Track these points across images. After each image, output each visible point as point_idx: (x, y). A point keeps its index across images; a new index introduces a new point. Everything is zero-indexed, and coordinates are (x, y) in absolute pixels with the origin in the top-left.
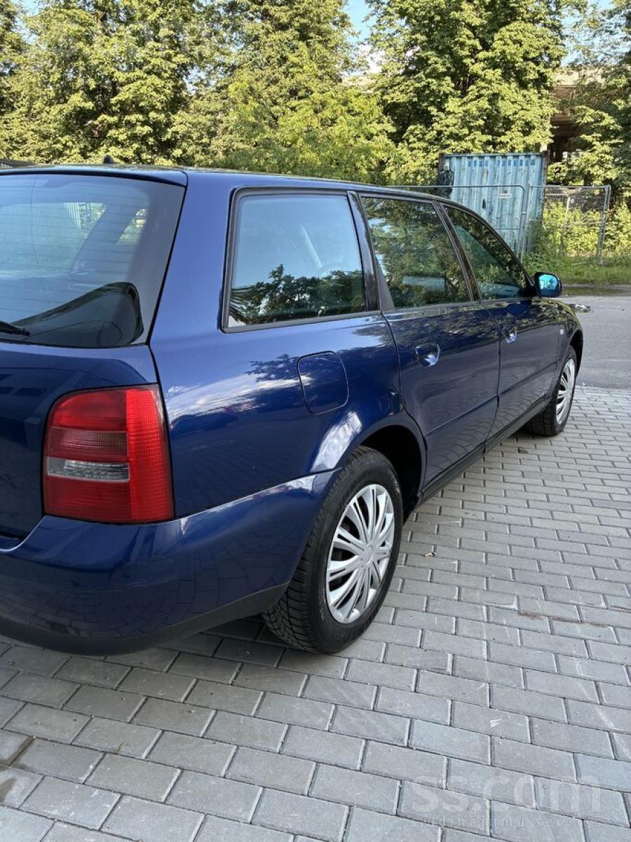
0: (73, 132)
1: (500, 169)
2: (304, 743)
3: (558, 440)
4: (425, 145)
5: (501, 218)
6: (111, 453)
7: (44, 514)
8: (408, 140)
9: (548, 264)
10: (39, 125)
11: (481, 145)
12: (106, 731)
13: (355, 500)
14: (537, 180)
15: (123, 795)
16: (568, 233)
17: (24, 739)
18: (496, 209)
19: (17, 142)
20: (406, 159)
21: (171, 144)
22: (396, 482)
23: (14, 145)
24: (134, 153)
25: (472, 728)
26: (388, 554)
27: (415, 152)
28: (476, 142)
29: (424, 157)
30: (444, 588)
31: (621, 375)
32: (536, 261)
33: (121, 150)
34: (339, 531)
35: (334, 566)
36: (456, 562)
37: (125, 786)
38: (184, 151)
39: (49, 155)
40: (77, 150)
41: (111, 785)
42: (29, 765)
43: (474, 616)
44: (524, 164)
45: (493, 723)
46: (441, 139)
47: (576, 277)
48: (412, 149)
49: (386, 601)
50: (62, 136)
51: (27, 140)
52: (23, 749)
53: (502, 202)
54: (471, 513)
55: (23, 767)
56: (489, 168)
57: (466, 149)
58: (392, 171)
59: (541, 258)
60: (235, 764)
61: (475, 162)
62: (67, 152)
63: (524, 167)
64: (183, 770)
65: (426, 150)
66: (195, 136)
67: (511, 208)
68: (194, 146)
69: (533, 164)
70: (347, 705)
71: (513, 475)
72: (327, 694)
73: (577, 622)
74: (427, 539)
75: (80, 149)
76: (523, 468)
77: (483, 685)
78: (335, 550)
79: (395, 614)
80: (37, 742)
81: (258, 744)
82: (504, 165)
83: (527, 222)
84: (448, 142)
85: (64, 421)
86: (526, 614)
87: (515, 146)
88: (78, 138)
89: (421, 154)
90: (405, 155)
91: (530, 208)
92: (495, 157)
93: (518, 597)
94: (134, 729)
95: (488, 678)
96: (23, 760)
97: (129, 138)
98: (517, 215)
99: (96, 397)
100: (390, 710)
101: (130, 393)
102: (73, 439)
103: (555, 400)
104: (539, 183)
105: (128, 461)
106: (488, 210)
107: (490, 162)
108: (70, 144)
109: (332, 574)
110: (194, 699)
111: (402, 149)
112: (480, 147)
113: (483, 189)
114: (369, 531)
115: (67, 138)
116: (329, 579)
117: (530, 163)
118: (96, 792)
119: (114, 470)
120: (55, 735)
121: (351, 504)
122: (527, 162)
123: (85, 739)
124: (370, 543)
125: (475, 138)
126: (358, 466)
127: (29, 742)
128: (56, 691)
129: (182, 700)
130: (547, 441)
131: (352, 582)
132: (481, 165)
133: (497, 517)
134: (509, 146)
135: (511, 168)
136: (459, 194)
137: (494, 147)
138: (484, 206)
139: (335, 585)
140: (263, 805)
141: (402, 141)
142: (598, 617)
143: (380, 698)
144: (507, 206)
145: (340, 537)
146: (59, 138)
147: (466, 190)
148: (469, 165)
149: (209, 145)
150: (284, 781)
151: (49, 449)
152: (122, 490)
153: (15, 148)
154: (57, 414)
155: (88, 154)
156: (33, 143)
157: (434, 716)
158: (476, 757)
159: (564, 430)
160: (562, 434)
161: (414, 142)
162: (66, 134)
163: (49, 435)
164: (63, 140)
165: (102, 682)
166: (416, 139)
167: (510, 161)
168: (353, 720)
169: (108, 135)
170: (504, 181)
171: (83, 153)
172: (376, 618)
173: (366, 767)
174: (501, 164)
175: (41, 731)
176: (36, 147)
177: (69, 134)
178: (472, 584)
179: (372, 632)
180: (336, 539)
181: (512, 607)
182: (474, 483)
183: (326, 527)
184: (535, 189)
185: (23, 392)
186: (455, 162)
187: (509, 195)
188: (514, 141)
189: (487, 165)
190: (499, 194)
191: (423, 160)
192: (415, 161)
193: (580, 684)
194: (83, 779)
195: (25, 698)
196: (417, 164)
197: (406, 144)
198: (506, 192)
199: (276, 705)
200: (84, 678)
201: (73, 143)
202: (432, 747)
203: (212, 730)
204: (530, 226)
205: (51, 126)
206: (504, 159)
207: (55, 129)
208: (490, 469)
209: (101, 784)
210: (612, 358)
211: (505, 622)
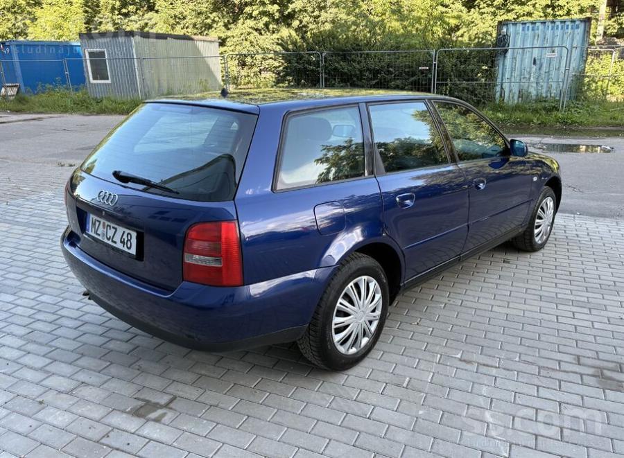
0: (219, 9)
1: (549, 32)
2: (313, 411)
3: (538, 256)
4: (493, 10)
5: (548, 72)
6: (214, 253)
7: (183, 280)
8: (479, 6)
9: (588, 110)
10: (195, 5)
11: (542, 8)
12: (211, 397)
13: (352, 284)
14: (581, 41)
15: (218, 424)
16: (616, 80)
17: (172, 397)
18: (544, 65)
19: (179, 18)
20: (476, 22)
21: (291, 16)
22: (383, 276)
23: (178, 20)
24: (264, 24)
25: (407, 413)
26: (378, 318)
27: (484, 16)
28: (537, 6)
29: (492, 20)
30: (417, 342)
31: (614, 206)
32: (577, 107)
33: (255, 22)
34: (340, 300)
35: (337, 320)
36: (431, 329)
37: (219, 420)
38: (301, 22)
39: (202, 27)
40: (222, 24)
41: (212, 419)
42: (174, 407)
43: (431, 359)
44: (570, 27)
45: (421, 412)
46: (507, 4)
47: (610, 121)
48: (482, 14)
49: (376, 346)
50: (211, 13)
51: (186, 16)
52: (171, 401)
53: (550, 60)
54: (452, 300)
55: (171, 408)
56: (540, 32)
57: (528, 13)
58: (465, 32)
59: (582, 105)
60: (275, 417)
61: (528, 27)
62: (215, 25)
63: (570, 30)
64: (248, 416)
65: (494, 14)
66: (310, 9)
67: (558, 64)
68: (308, 18)
69: (578, 27)
70: (341, 397)
71: (493, 278)
72: (331, 392)
73: (496, 367)
74: (417, 314)
75: (224, 23)
76: (501, 273)
77: (422, 394)
78: (338, 311)
79: (383, 354)
80: (178, 399)
81: (289, 409)
82: (552, 29)
83: (570, 75)
84: (512, 7)
85: (193, 236)
86: (465, 361)
87: (571, 8)
88: (223, 13)
89: (490, 17)
90: (476, 19)
91: (573, 65)
92: (545, 23)
93: (463, 351)
94: (227, 397)
95: (426, 390)
96: (171, 405)
97: (260, 13)
98: (563, 69)
99: (208, 225)
100: (364, 401)
101: (224, 225)
102: (196, 245)
103: (531, 226)
104: (583, 44)
105: (221, 256)
106: (538, 66)
107: (541, 27)
108: (217, 19)
109: (336, 324)
110: (259, 387)
111: (474, 14)
112: (541, 10)
113: (534, 49)
114: (361, 303)
115: (214, 14)
116: (334, 327)
117: (575, 27)
118: (205, 421)
119: (216, 261)
120: (187, 396)
121: (349, 286)
122: (572, 26)
123: (202, 399)
124: (362, 309)
125: (536, 3)
126: (354, 265)
127: (175, 398)
128: (190, 377)
129: (253, 387)
130: (528, 255)
131: (349, 331)
132: (533, 30)
133: (469, 304)
134: (565, 8)
135: (559, 32)
136: (513, 53)
137: (553, 10)
138: (535, 63)
139: (338, 331)
140: (286, 435)
141: (474, 7)
142: (510, 365)
143: (360, 395)
144: (555, 63)
145: (341, 303)
146: (210, 15)
147: (520, 51)
148: (523, 30)
149: (319, 16)
150: (299, 426)
151: (186, 249)
152: (219, 270)
153: (178, 23)
154: (190, 233)
155: (229, 27)
156: (191, 19)
157: (388, 406)
158: (404, 426)
159: (545, 247)
160: (542, 251)
161: (484, 8)
162: (214, 12)
163: (186, 242)
164: (212, 16)
165: (212, 375)
166: (485, 5)
167: (558, 26)
168: (342, 404)
169: (245, 11)
170: (553, 43)
171: (226, 26)
172: (369, 355)
173: (343, 425)
174: (550, 29)
175: (181, 394)
176: (193, 21)
177: (216, 12)
178: (437, 342)
179: (366, 363)
180: (338, 304)
181: (457, 356)
182: (463, 281)
183: (331, 298)
184: (579, 49)
185: (176, 220)
186: (511, 28)
187: (556, 54)
188: (570, 4)
189: (538, 29)
190: (548, 54)
191: (491, 22)
192: (484, 23)
193: (481, 399)
194: (199, 415)
195: (173, 379)
196: (485, 26)
197: (477, 9)
198: (553, 52)
199: (302, 394)
200: (203, 372)
201: (219, 18)
202: (382, 419)
203: (266, 401)
204: (573, 78)
205: (204, 5)
206: (553, 25)
207: (207, 8)
208: (478, 273)
209: (208, 418)
210: (613, 192)
211: (449, 364)
